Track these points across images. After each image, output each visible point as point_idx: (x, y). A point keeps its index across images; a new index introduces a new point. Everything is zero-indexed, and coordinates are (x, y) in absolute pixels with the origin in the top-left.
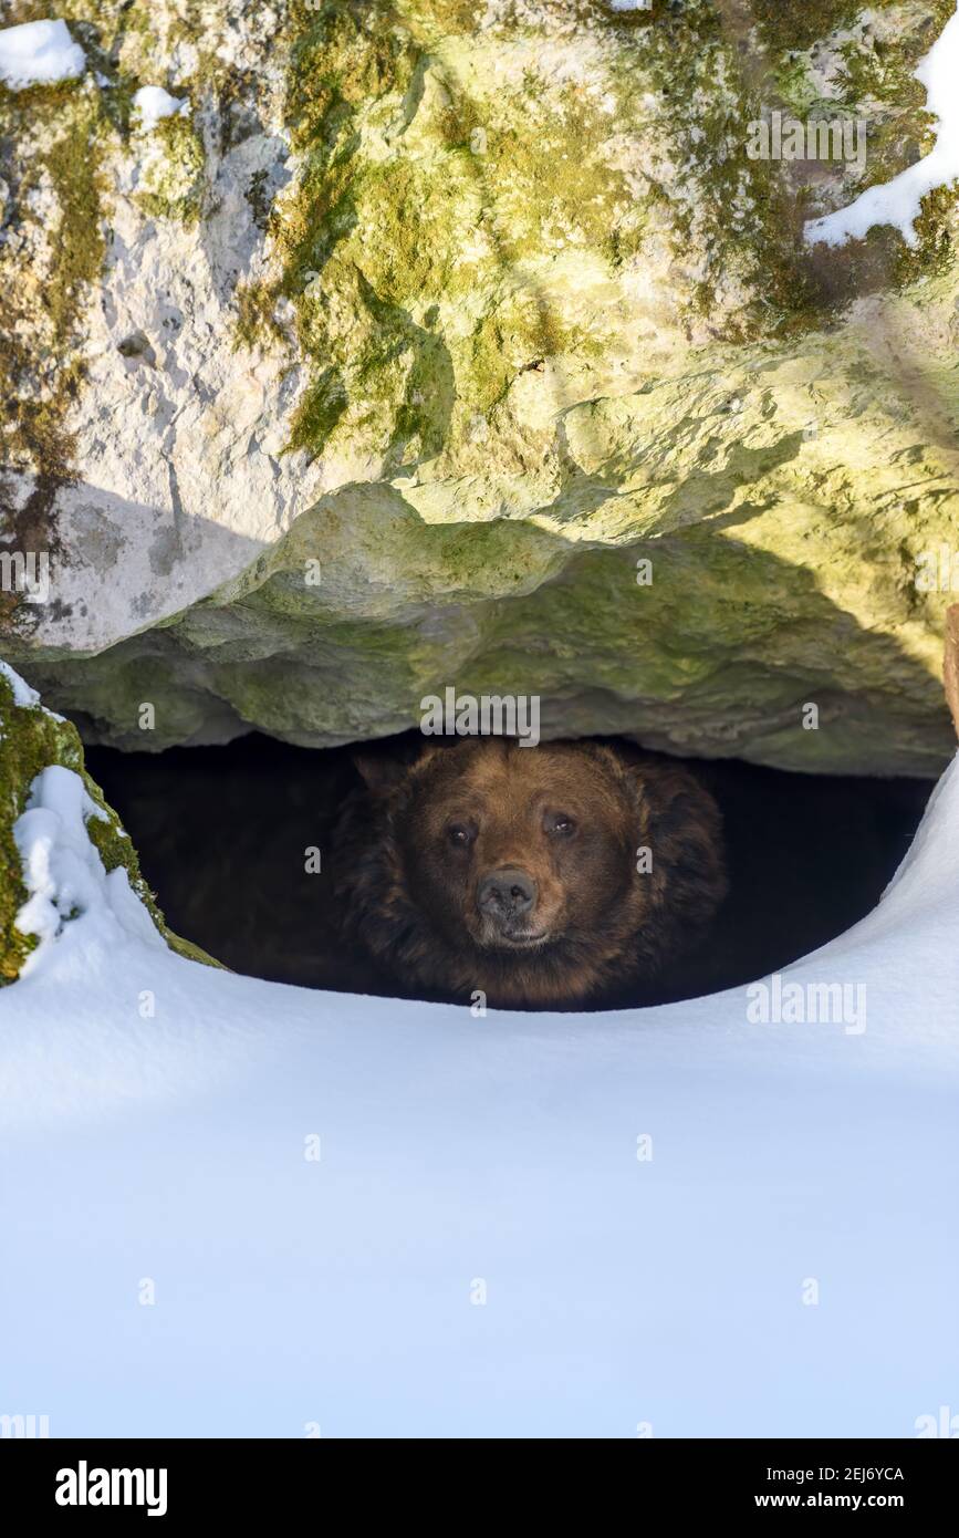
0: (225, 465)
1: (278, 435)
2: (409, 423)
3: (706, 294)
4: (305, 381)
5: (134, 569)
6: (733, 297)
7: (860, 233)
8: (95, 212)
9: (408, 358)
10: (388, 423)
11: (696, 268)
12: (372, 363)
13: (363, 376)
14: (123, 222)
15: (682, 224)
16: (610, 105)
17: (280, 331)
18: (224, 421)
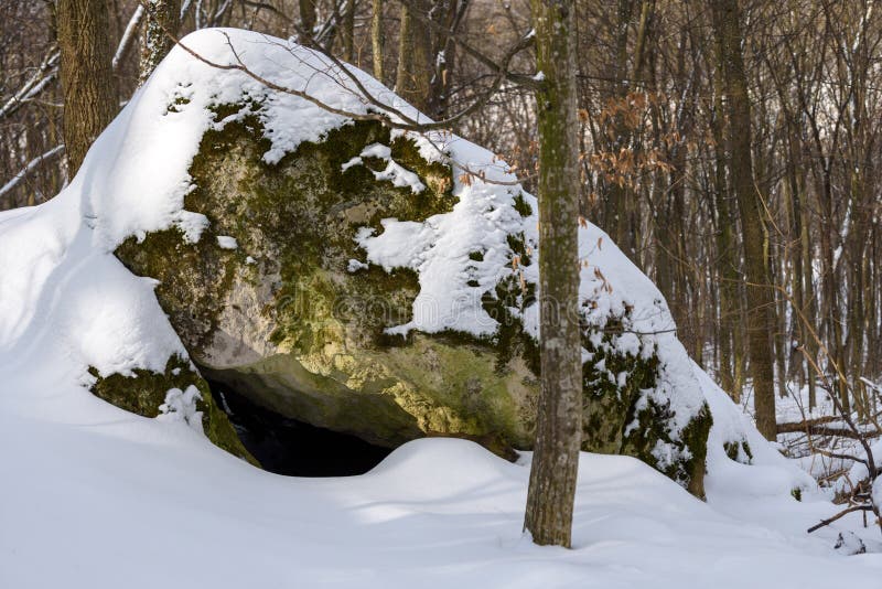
0: (254, 339)
1: (267, 337)
2: (297, 345)
3: (362, 337)
4: (275, 327)
5: (228, 353)
6: (367, 339)
7: (395, 333)
8: (233, 277)
9: (301, 332)
10: (293, 343)
11: (360, 331)
12: (292, 329)
13: (289, 331)
14: (238, 281)
15: (359, 320)
16: (348, 291)
17: (271, 316)
18: (255, 330)
